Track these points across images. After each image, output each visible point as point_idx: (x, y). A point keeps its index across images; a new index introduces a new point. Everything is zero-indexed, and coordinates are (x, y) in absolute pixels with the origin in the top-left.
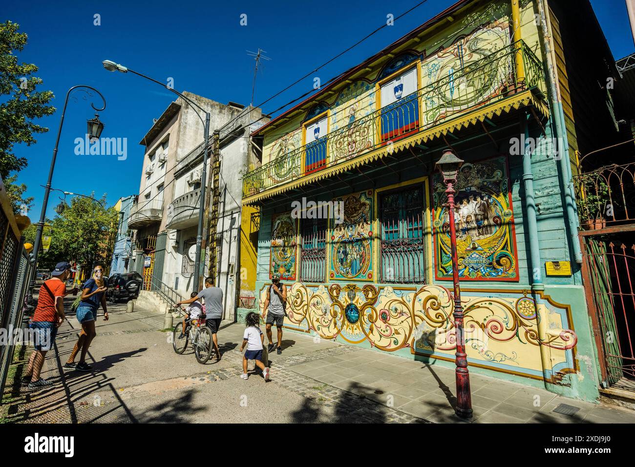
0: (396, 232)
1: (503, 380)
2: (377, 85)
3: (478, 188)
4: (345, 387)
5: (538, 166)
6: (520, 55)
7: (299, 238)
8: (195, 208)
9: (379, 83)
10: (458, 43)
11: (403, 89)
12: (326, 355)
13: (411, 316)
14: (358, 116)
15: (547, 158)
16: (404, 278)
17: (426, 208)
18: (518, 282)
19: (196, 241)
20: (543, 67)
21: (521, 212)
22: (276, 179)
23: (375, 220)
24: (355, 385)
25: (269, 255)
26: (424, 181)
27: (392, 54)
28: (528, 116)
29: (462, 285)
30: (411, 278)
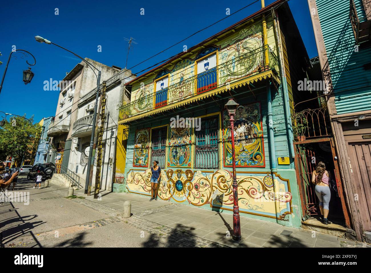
0: (204, 141)
1: (256, 219)
2: (195, 62)
3: (246, 119)
4: (174, 227)
5: (275, 109)
6: (267, 52)
7: (151, 143)
8: (90, 125)
9: (197, 61)
10: (237, 44)
11: (209, 65)
12: (164, 209)
13: (211, 187)
14: (185, 78)
15: (279, 105)
16: (208, 166)
17: (220, 128)
18: (265, 168)
19: (90, 144)
20: (277, 59)
21: (267, 132)
22: (139, 110)
23: (193, 134)
24: (179, 226)
25: (133, 153)
26: (219, 114)
27: (204, 46)
28: (271, 83)
29: (237, 170)
30: (211, 166)
